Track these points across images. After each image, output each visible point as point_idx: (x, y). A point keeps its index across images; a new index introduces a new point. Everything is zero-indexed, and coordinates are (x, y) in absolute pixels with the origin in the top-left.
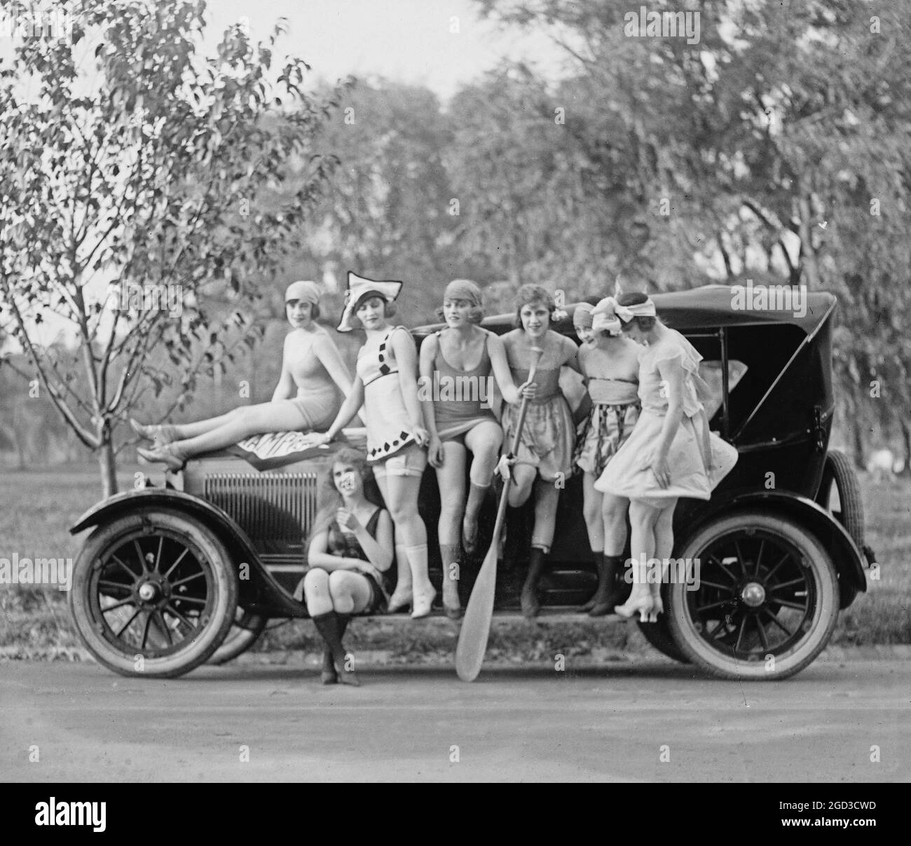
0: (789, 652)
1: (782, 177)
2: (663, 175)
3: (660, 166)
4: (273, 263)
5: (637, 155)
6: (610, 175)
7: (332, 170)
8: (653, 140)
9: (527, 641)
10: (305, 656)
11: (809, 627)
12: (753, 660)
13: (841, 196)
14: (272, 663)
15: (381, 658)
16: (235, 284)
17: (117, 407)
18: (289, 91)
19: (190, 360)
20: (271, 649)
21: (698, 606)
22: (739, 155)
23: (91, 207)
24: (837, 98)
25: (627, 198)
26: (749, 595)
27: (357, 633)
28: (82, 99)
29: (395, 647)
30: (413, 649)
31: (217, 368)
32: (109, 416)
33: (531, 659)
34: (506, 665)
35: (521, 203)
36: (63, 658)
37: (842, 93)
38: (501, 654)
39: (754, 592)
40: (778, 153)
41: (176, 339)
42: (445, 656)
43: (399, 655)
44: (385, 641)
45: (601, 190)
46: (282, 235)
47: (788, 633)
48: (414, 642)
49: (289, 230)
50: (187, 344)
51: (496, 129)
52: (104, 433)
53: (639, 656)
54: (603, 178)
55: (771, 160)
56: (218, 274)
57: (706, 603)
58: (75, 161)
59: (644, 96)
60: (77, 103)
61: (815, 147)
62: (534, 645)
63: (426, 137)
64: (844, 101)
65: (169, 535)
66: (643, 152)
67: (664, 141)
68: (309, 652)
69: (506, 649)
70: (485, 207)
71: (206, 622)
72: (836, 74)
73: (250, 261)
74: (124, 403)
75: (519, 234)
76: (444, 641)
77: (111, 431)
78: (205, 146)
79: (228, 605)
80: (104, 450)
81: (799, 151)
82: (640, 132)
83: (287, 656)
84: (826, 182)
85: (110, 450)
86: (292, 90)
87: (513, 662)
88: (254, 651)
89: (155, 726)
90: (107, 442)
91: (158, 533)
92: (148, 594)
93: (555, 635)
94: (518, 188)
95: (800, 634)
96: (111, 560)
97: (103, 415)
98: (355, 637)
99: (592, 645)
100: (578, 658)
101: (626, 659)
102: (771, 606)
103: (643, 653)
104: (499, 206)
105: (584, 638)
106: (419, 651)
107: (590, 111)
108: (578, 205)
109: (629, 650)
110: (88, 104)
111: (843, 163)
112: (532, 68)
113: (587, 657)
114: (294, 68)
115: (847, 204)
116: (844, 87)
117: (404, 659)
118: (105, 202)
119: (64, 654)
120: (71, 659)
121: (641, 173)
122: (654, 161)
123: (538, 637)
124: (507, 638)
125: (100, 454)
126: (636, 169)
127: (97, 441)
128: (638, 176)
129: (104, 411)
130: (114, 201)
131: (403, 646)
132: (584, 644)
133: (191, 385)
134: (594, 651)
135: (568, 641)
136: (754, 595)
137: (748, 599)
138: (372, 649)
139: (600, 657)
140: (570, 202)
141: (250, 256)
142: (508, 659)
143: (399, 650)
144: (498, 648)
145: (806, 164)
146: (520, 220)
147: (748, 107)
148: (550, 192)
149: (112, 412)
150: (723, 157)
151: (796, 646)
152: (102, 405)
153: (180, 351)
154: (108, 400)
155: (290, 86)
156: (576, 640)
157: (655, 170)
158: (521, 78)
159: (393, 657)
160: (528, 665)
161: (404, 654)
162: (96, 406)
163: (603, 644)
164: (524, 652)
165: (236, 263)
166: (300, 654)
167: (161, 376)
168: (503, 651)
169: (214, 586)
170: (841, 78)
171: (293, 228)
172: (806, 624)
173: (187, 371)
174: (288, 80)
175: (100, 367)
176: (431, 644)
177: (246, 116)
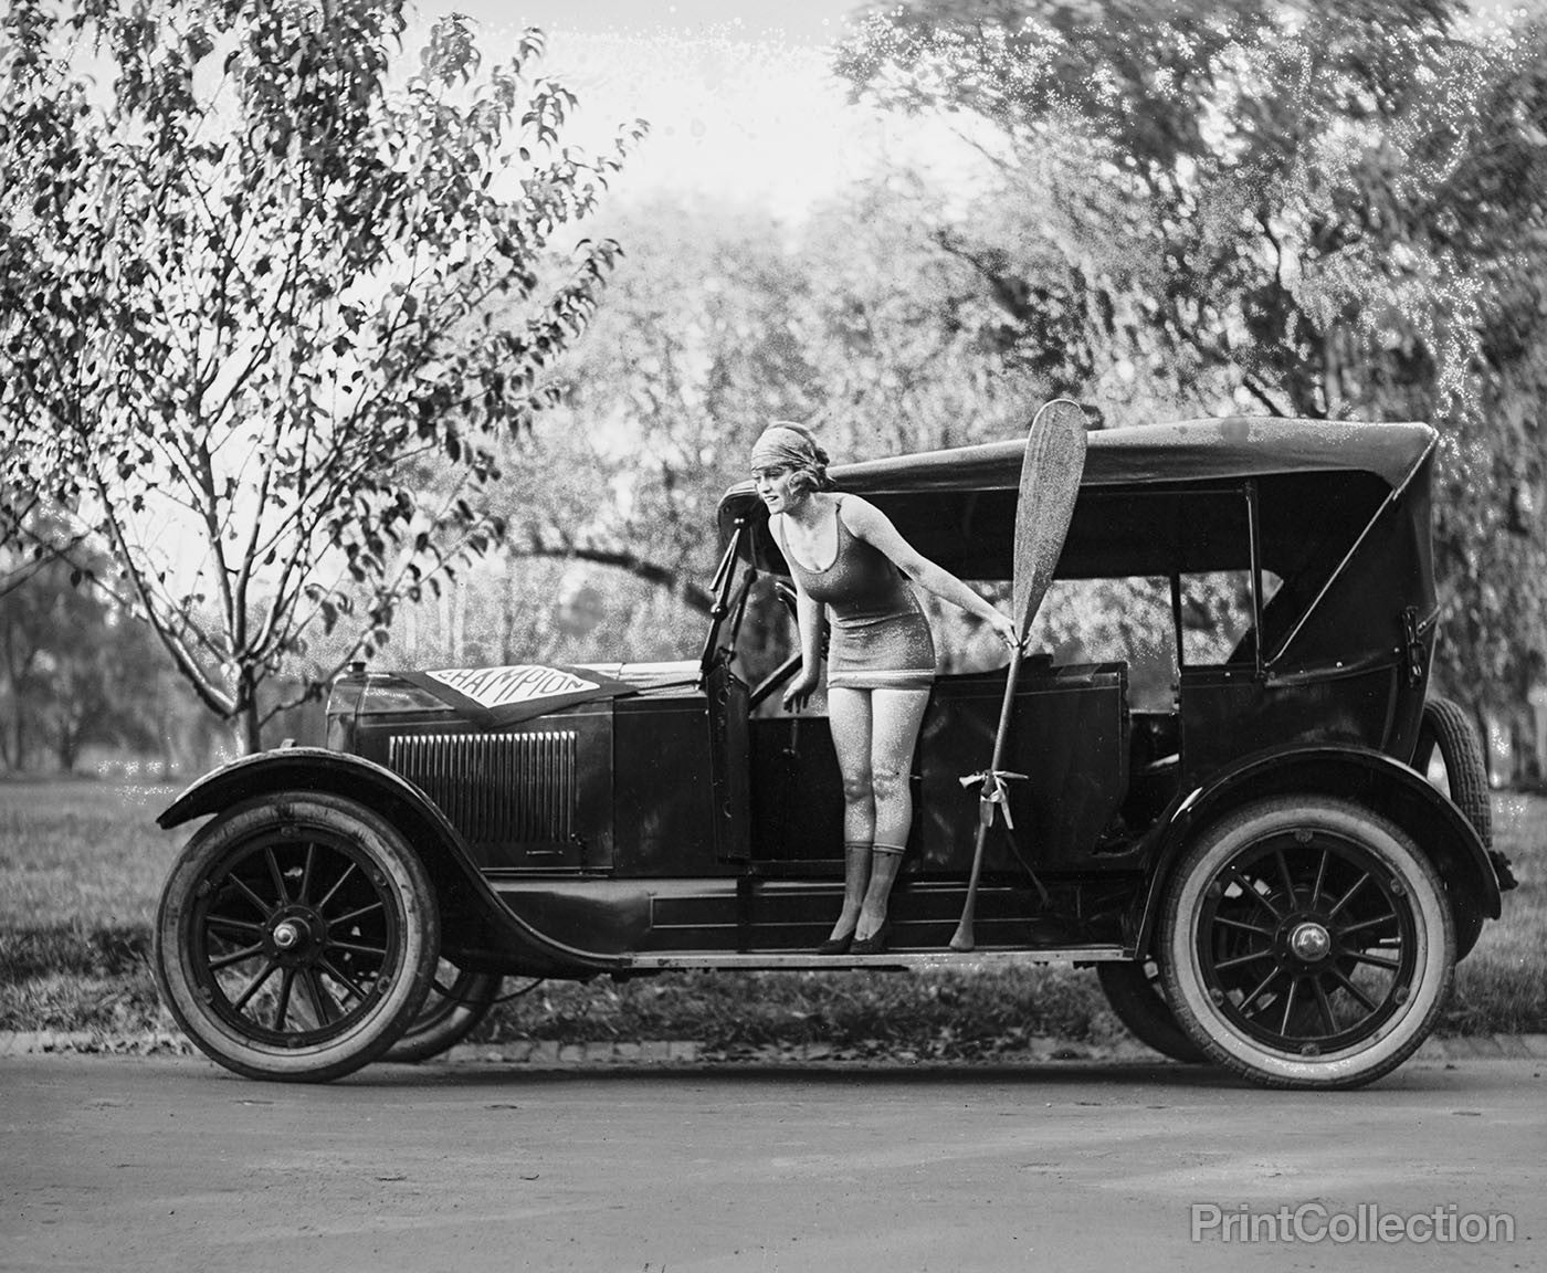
0: (1371, 1039)
1: (1298, 341)
2: (1122, 336)
3: (1117, 321)
4: (513, 412)
5: (1082, 306)
6: (1042, 336)
7: (609, 261)
8: (1107, 284)
9: (923, 1025)
10: (560, 1049)
11: (1404, 998)
12: (1311, 1053)
13: (1388, 369)
14: (505, 1060)
15: (684, 1051)
16: (454, 449)
17: (263, 649)
18: (541, 138)
19: (381, 573)
20: (506, 1037)
21: (1217, 961)
22: (1235, 309)
23: (226, 329)
24: (1384, 221)
25: (1068, 371)
26: (1303, 942)
27: (646, 1012)
28: (206, 146)
29: (707, 1036)
30: (736, 1039)
31: (426, 587)
32: (249, 662)
33: (930, 1056)
34: (891, 1063)
35: (909, 378)
36: (165, 1050)
37: (1390, 213)
38: (881, 1047)
39: (1310, 936)
40: (1293, 305)
41: (361, 540)
42: (788, 1050)
43: (714, 1050)
44: (692, 1025)
45: (1027, 360)
46: (529, 370)
47: (1368, 1006)
48: (740, 1027)
49: (541, 362)
50: (378, 547)
51: (872, 269)
52: (242, 690)
53: (1107, 1051)
54: (1032, 341)
55: (1283, 316)
56: (426, 430)
57: (1229, 957)
58: (199, 255)
59: (1092, 217)
60: (198, 153)
61: (1349, 294)
62: (936, 1034)
63: (766, 285)
64: (1394, 226)
65: (324, 840)
66: (1091, 301)
67: (1124, 285)
68: (566, 1044)
69: (890, 1039)
70: (855, 386)
71: (385, 986)
72: (1382, 184)
73: (477, 410)
74: (275, 643)
75: (905, 425)
76: (787, 1025)
77: (254, 685)
78: (403, 217)
79: (422, 958)
80: (242, 717)
81: (1326, 301)
82: (1088, 270)
83: (531, 1050)
84: (1366, 345)
85: (252, 718)
86: (546, 135)
87: (901, 1060)
88: (476, 1041)
89: (274, 1164)
90: (248, 704)
91: (307, 836)
92: (286, 939)
93: (969, 1016)
94: (905, 357)
95: (1390, 1008)
96: (227, 881)
97: (241, 661)
98: (643, 1018)
99: (1030, 1034)
100: (1007, 1053)
101: (1087, 1056)
102: (1339, 960)
103: (1113, 1046)
104: (876, 383)
105: (1018, 1023)
106: (748, 1041)
107: (1011, 243)
108: (995, 381)
109: (1092, 1043)
110: (216, 156)
111: (1392, 319)
112: (924, 175)
113: (1022, 1053)
114: (550, 101)
115: (1396, 381)
116: (1394, 204)
117: (722, 1056)
118: (246, 319)
119: (167, 1044)
120: (179, 1052)
121: (1088, 332)
122: (1109, 312)
123: (943, 1020)
124: (891, 1020)
125: (234, 724)
126: (1080, 328)
127: (231, 702)
128: (1085, 340)
129: (242, 654)
130: (261, 316)
131: (722, 1033)
132: (1018, 1031)
133: (383, 615)
134: (1034, 1042)
135: (990, 1028)
136: (1312, 943)
137: (1301, 948)
138: (670, 1039)
139: (1044, 1051)
140: (982, 379)
141: (478, 403)
142: (893, 1055)
143: (715, 1041)
144: (877, 1038)
145: (1337, 321)
146: (908, 404)
147: (1247, 235)
148: (952, 361)
149: (255, 656)
150: (1210, 312)
151: (1383, 1030)
152: (240, 644)
153: (367, 560)
154: (249, 638)
155: (544, 129)
156: (1005, 1024)
157: (1110, 328)
158: (909, 190)
159: (704, 1051)
160: (926, 1063)
161: (721, 1046)
162: (230, 648)
163: (1049, 1032)
164: (919, 1044)
165: (456, 415)
166: (552, 1046)
167: (335, 600)
168: (886, 1044)
169: (400, 927)
170: (1389, 191)
171: (547, 358)
172: (1400, 992)
173: (378, 593)
174: (540, 120)
175: (234, 581)
176: (766, 1030)
177: (468, 167)
